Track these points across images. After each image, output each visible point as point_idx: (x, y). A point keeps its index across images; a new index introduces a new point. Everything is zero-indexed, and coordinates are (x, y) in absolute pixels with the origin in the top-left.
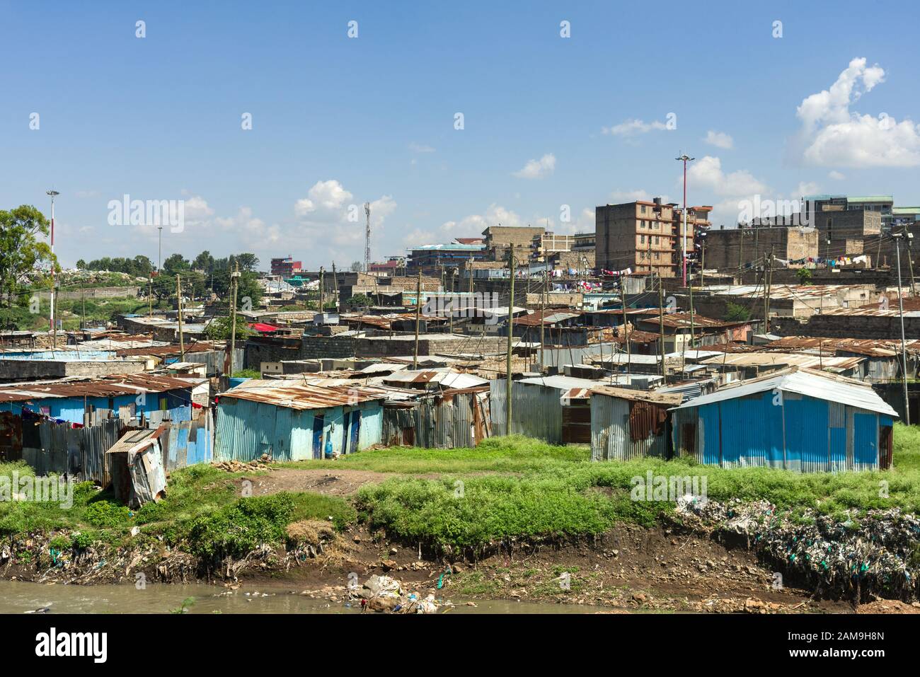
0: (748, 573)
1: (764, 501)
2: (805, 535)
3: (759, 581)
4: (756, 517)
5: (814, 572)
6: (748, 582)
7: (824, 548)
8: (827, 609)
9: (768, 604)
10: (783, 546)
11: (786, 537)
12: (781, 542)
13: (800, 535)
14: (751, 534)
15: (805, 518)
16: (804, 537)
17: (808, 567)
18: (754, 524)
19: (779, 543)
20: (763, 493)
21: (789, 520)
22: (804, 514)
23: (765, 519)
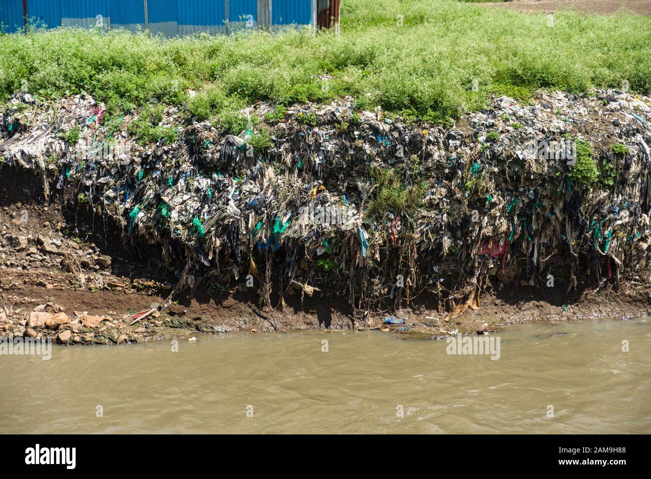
0: (44, 251)
1: (83, 97)
2: (159, 166)
3: (65, 267)
4: (62, 131)
5: (177, 242)
6: (41, 271)
7: (198, 190)
8: (204, 317)
9: (80, 315)
10: (115, 190)
11: (121, 171)
12: (112, 182)
13: (149, 164)
14: (51, 167)
15: (162, 129)
16: (157, 169)
17: (165, 233)
18: (58, 146)
19: (107, 184)
20: (82, 80)
21: (131, 134)
22: (160, 120)
23: (81, 135)
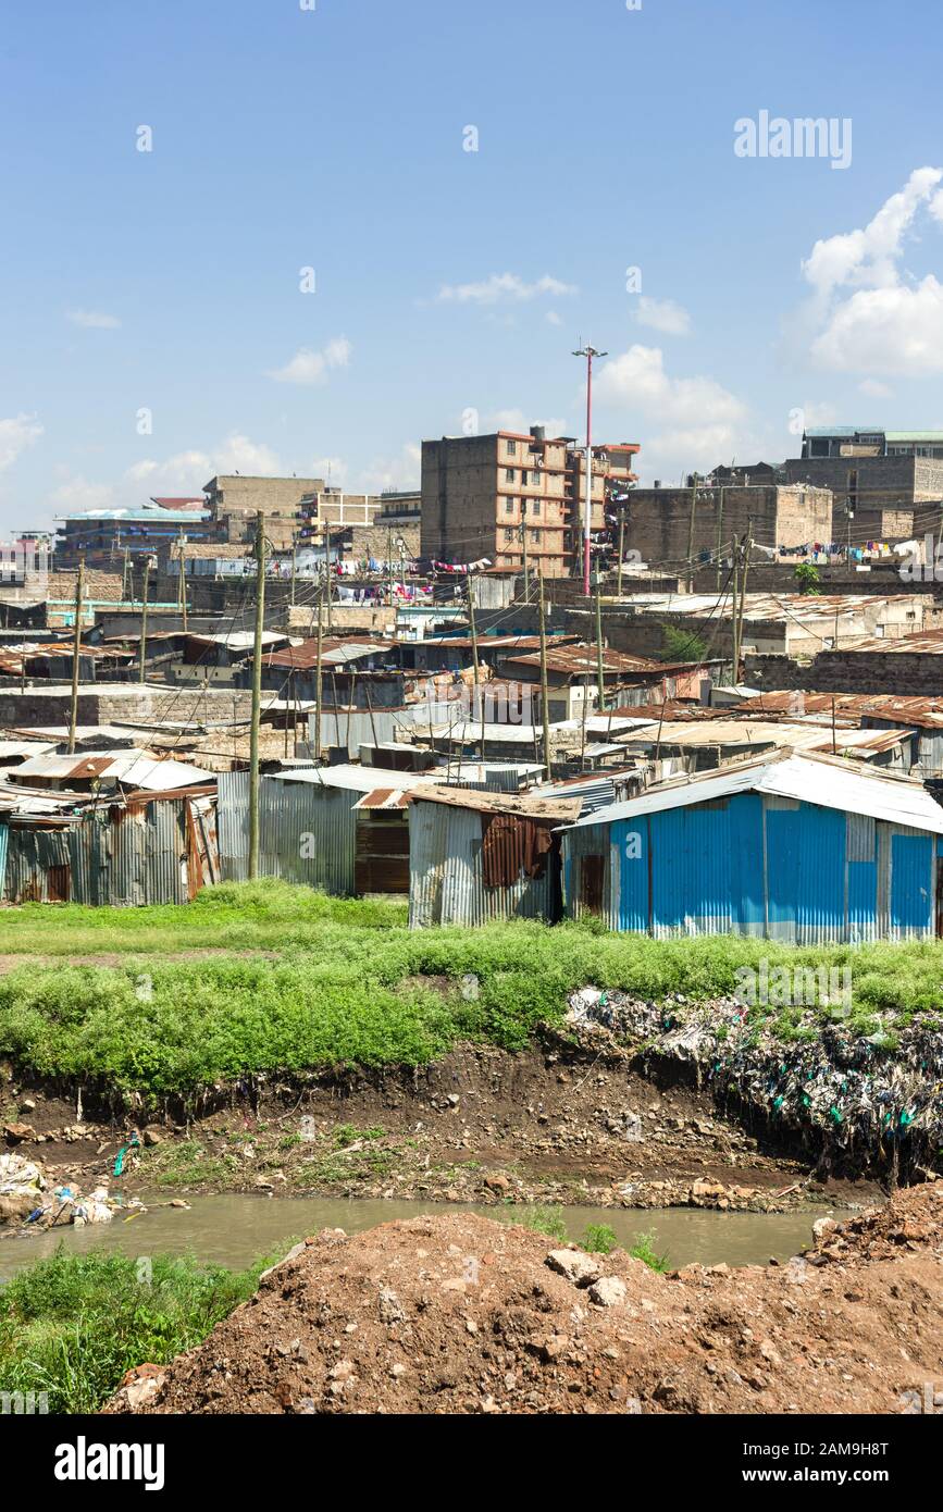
0: (698, 1132)
1: (728, 999)
2: (800, 1061)
3: (717, 1147)
4: (712, 1028)
5: (817, 1128)
6: (696, 1149)
7: (834, 1084)
8: (839, 1195)
9: (733, 1188)
10: (761, 1082)
11: (767, 1064)
12: (758, 1074)
13: (791, 1060)
14: (704, 1060)
15: (801, 1029)
16: (799, 1065)
17: (806, 1120)
18: (710, 1042)
19: (754, 1076)
20: (727, 983)
21: (774, 1033)
22: (799, 1021)
23: (729, 1032)
